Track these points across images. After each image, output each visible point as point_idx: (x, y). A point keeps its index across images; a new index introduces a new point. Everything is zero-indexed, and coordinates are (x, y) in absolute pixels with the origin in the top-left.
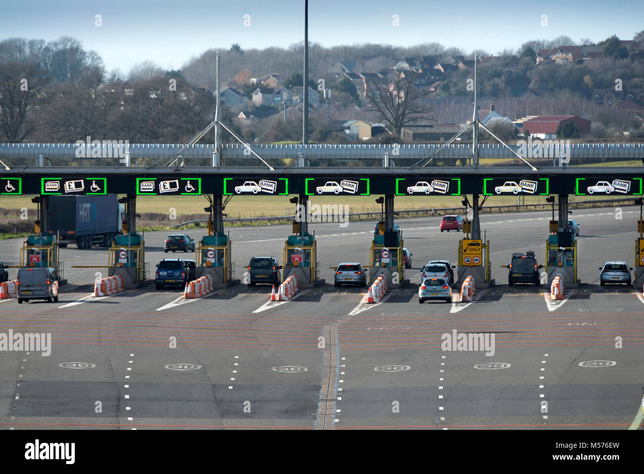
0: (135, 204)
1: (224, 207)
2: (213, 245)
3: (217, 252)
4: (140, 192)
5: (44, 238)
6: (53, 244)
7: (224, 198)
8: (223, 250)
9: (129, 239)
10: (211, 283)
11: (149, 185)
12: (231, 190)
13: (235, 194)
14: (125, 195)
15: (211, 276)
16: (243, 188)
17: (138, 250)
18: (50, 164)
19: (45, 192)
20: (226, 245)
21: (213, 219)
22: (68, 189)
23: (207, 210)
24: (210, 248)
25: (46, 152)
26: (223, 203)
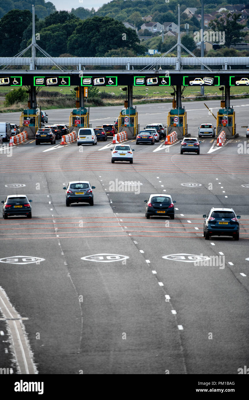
0: (132, 91)
1: (182, 93)
2: (177, 114)
3: (179, 117)
4: (136, 84)
5: (82, 110)
6: (87, 114)
7: (182, 87)
8: (183, 117)
9: (130, 111)
10: (177, 136)
11: (141, 81)
12: (187, 83)
13: (190, 85)
14: (127, 86)
15: (176, 132)
16: (194, 82)
17: (135, 117)
18: (84, 69)
19: (83, 84)
20: (184, 114)
21: (176, 99)
22: (96, 83)
23: (173, 94)
24: (175, 116)
25: (83, 62)
26: (182, 90)
